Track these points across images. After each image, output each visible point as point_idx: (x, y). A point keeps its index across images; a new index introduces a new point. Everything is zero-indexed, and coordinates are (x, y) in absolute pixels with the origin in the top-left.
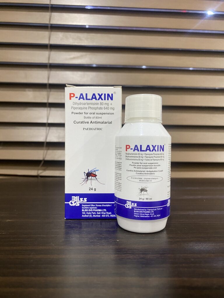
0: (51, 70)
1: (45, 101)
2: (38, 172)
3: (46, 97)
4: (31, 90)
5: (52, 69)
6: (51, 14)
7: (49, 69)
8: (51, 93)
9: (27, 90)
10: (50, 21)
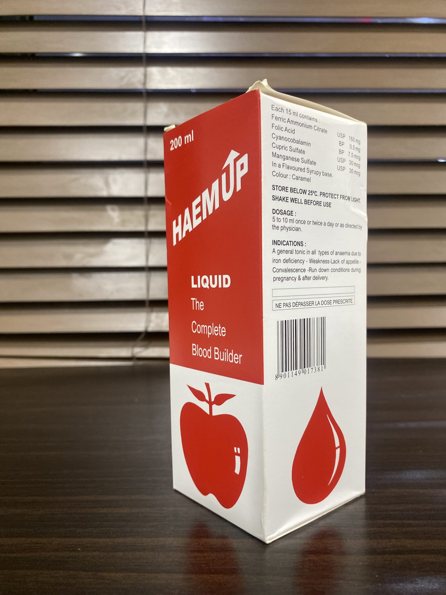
0: (149, 172)
1: (141, 228)
2: (132, 351)
3: (143, 220)
4: (116, 207)
5: (152, 170)
6: (146, 71)
7: (146, 170)
8: (152, 212)
9: (109, 208)
10: (145, 83)
